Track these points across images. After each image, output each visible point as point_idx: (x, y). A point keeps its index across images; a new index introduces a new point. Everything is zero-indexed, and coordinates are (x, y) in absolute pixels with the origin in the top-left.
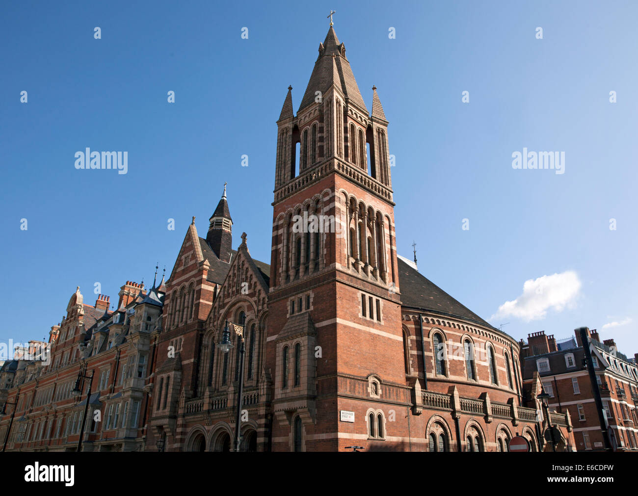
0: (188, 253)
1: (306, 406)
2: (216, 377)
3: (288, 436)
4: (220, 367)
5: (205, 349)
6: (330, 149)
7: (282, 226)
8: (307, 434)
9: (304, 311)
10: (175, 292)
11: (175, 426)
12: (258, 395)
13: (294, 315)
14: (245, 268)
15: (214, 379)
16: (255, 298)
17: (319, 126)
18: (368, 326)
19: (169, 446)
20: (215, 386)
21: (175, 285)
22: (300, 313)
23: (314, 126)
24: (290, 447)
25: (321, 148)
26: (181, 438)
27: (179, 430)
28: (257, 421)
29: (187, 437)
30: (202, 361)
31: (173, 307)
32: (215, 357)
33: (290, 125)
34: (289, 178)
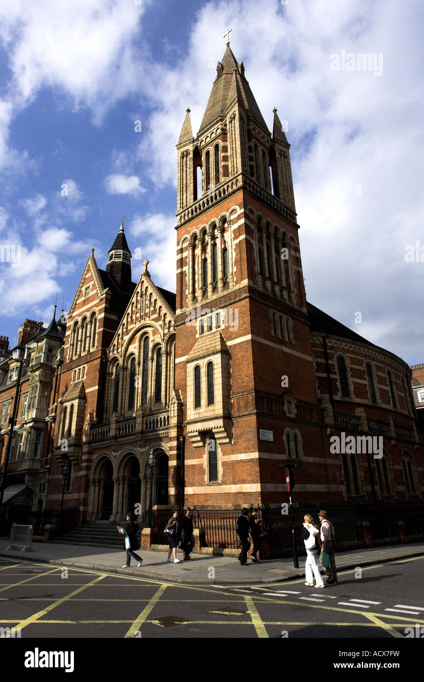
0: (89, 284)
1: (222, 426)
2: (122, 403)
3: (202, 457)
4: (125, 392)
5: (109, 376)
6: (235, 167)
7: (186, 249)
8: (223, 455)
9: (214, 330)
10: (76, 323)
11: (81, 454)
12: (168, 417)
13: (204, 335)
14: (148, 294)
15: (119, 405)
16: (161, 322)
17: (221, 146)
18: (281, 345)
19: (75, 474)
20: (121, 412)
21: (76, 316)
22: (210, 333)
23: (217, 147)
24: (205, 469)
25: (226, 168)
26: (87, 466)
27: (84, 457)
28: (167, 444)
29: (93, 465)
30: (107, 388)
31: (74, 337)
32: (121, 383)
33: (190, 148)
34: (192, 200)
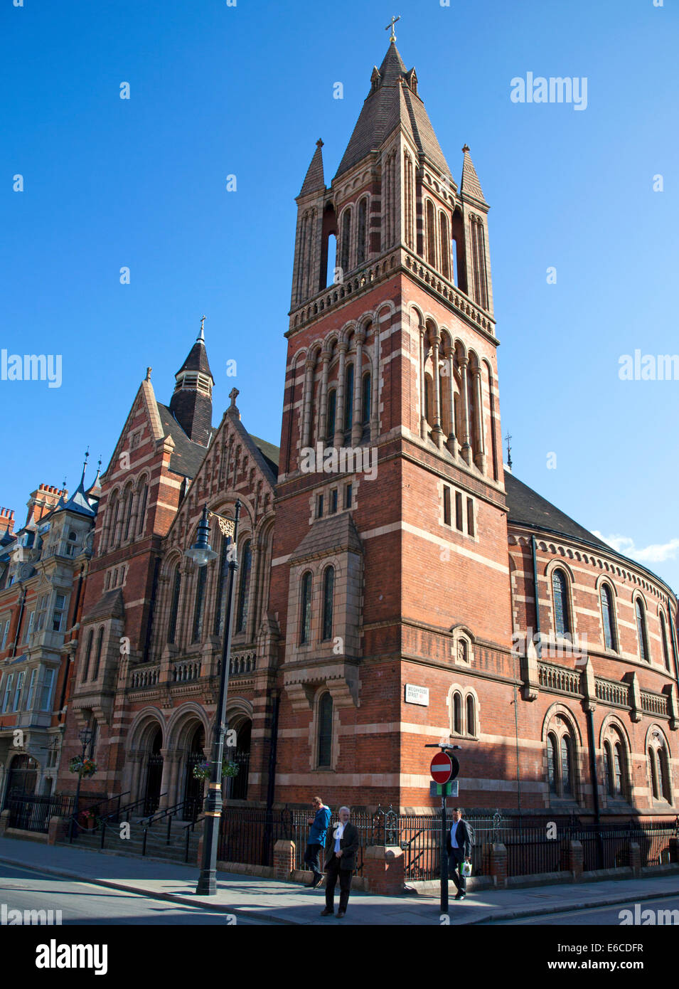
0: (139, 428)
1: (342, 676)
2: (182, 630)
3: (307, 726)
4: (189, 612)
5: (164, 584)
6: (392, 235)
7: (302, 370)
8: (342, 724)
9: (340, 511)
10: (116, 491)
11: (112, 709)
12: (255, 656)
13: (322, 519)
14: (234, 447)
15: (178, 633)
16: (253, 496)
17: (370, 201)
18: (454, 543)
19: (102, 740)
20: (180, 644)
21: (116, 480)
22: (333, 516)
23: (363, 202)
24: (311, 746)
25: (376, 237)
26: (121, 729)
27: (118, 715)
28: (252, 702)
29: (132, 728)
30: (159, 604)
31: (111, 515)
32: (181, 596)
33: (319, 203)
34: (316, 290)
